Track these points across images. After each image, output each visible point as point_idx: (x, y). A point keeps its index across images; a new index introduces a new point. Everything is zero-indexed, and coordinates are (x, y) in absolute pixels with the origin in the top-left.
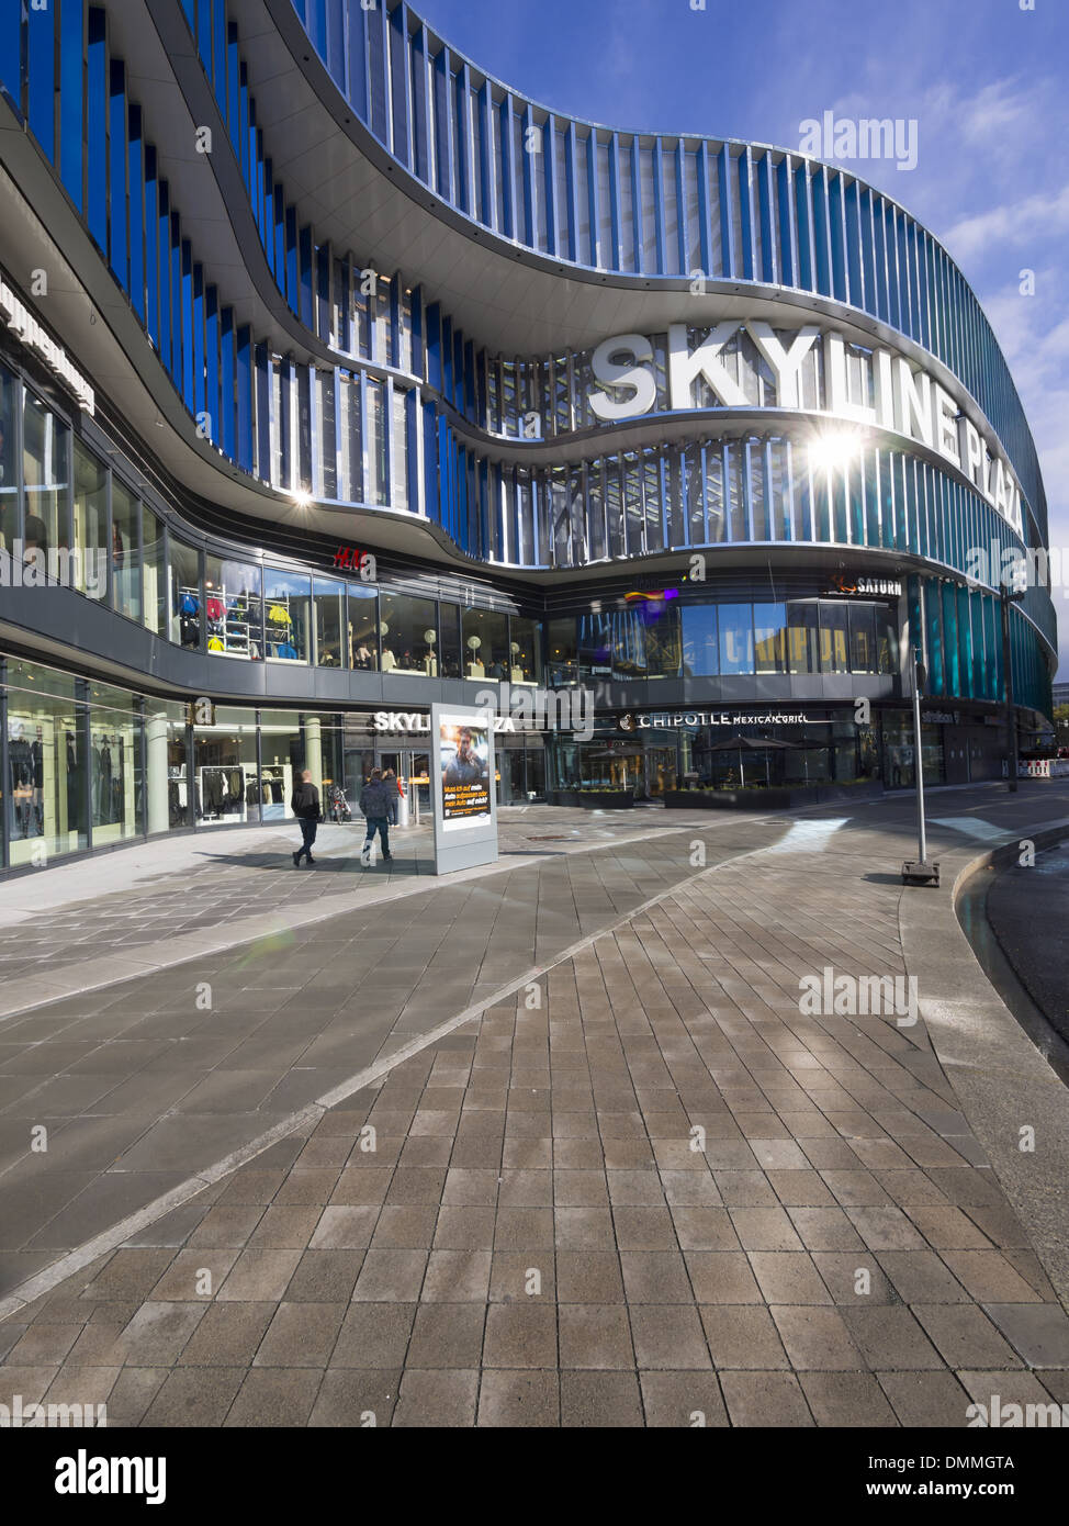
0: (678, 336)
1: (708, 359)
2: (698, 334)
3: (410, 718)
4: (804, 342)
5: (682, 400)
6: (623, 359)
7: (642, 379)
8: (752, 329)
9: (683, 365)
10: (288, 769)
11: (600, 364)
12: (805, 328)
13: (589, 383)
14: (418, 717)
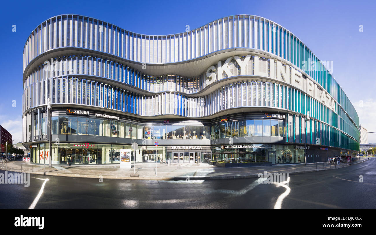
1: (225, 67)
3: (178, 147)
4: (248, 59)
5: (220, 77)
6: (210, 72)
7: (213, 75)
11: (207, 73)
12: (248, 56)
14: (180, 146)
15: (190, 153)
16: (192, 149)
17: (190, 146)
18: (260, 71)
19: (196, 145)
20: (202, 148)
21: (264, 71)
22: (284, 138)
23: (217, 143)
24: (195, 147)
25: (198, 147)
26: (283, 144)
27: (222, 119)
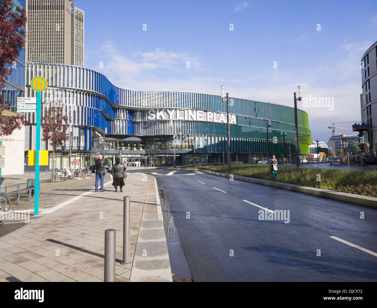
0: (158, 110)
1: (161, 113)
2: (160, 110)
3: (125, 155)
4: (173, 111)
5: (158, 118)
6: (152, 112)
7: (154, 115)
8: (167, 109)
9: (158, 114)
10: (111, 161)
11: (149, 112)
12: (173, 109)
13: (148, 115)
14: (127, 155)
15: (132, 159)
16: (134, 156)
17: (133, 155)
18: (180, 117)
19: (137, 154)
20: (140, 156)
21: (182, 117)
22: (193, 150)
23: (151, 152)
24: (136, 155)
25: (138, 155)
26: (193, 153)
27: (155, 138)
